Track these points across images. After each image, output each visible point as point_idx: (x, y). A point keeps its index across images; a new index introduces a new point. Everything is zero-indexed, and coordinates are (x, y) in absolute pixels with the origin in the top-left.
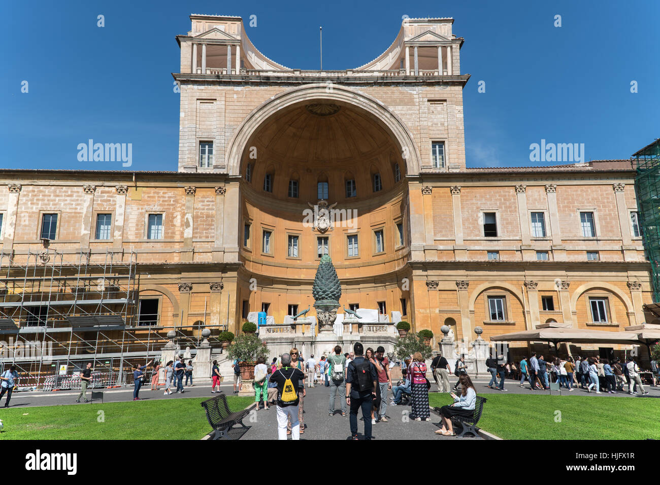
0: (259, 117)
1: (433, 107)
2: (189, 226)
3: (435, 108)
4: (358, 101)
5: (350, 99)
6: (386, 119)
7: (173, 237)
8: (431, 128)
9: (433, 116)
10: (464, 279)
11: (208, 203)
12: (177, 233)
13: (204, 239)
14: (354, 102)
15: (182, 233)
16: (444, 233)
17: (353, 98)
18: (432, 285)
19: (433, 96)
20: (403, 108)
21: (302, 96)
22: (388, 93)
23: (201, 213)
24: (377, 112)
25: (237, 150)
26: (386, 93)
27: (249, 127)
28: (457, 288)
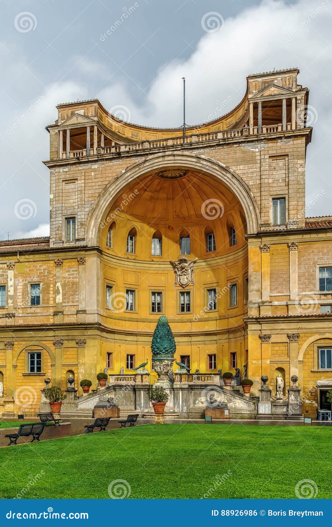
0: (113, 190)
1: (274, 163)
2: (59, 293)
3: (276, 164)
4: (201, 165)
5: (194, 163)
6: (228, 180)
7: (48, 303)
8: (271, 185)
9: (274, 173)
10: (295, 332)
11: (73, 273)
12: (51, 299)
13: (71, 304)
14: (198, 166)
15: (55, 300)
16: (280, 290)
17: (196, 162)
18: (264, 338)
19: (274, 152)
20: (244, 167)
21: (149, 167)
22: (230, 153)
23: (68, 282)
24: (219, 173)
25: (95, 224)
26: (228, 154)
27: (104, 201)
28: (288, 340)
